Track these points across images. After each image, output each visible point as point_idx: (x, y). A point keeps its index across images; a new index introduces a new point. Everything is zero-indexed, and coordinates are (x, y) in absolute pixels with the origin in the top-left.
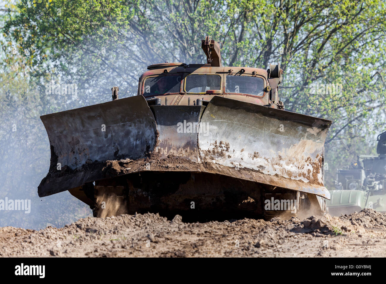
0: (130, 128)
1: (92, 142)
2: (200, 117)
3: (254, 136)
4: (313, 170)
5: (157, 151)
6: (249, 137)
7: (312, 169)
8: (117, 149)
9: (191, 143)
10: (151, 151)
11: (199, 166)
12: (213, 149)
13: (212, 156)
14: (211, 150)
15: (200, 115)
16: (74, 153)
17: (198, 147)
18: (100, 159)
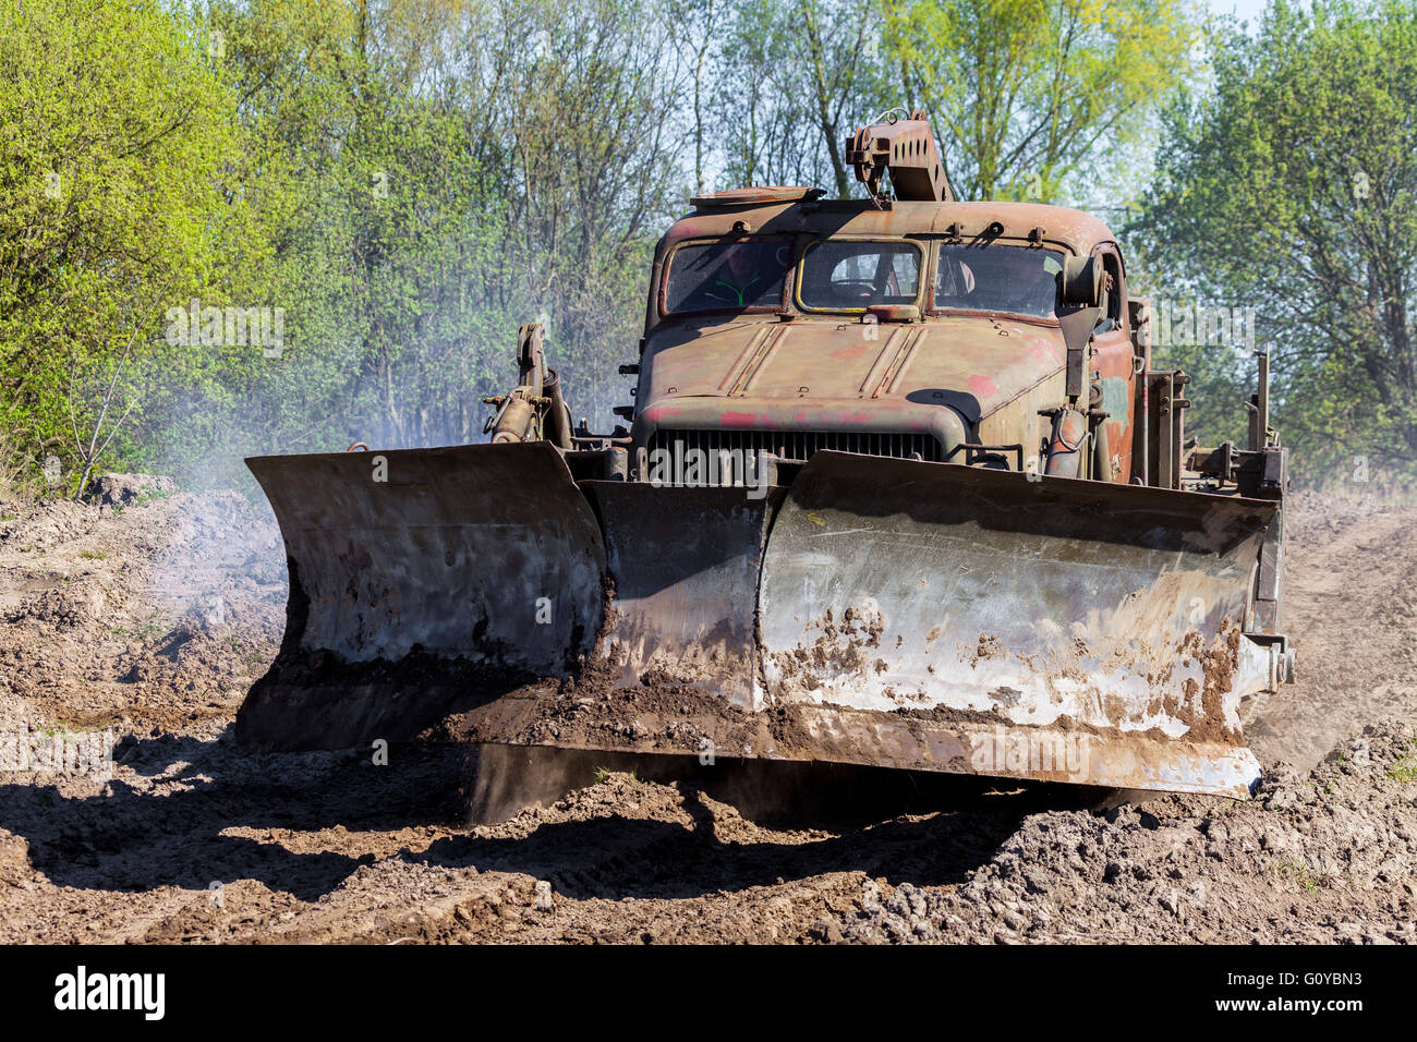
0: (523, 546)
1: (408, 571)
2: (764, 529)
3: (978, 577)
4: (1207, 681)
5: (607, 653)
6: (960, 583)
7: (1199, 679)
8: (484, 612)
9: (732, 625)
10: (586, 653)
11: (752, 728)
12: (819, 641)
13: (813, 672)
14: (809, 646)
15: (766, 520)
16: (355, 596)
17: (758, 641)
18: (430, 638)
